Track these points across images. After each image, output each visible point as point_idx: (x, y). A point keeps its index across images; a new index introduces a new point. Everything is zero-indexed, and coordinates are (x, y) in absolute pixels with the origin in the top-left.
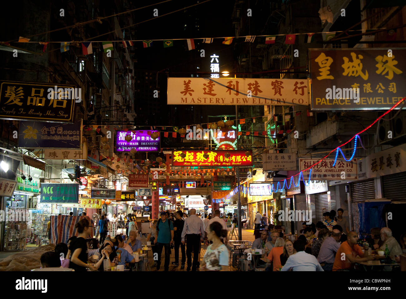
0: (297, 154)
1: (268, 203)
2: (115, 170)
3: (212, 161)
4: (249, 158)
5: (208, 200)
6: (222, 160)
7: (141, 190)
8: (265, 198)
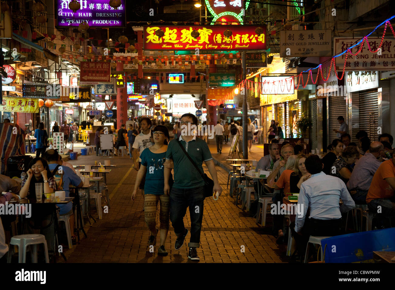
0: (334, 30)
1: (290, 107)
2: (59, 54)
3: (204, 42)
4: (262, 38)
5: (201, 102)
6: (219, 41)
7: (99, 86)
8: (286, 98)
